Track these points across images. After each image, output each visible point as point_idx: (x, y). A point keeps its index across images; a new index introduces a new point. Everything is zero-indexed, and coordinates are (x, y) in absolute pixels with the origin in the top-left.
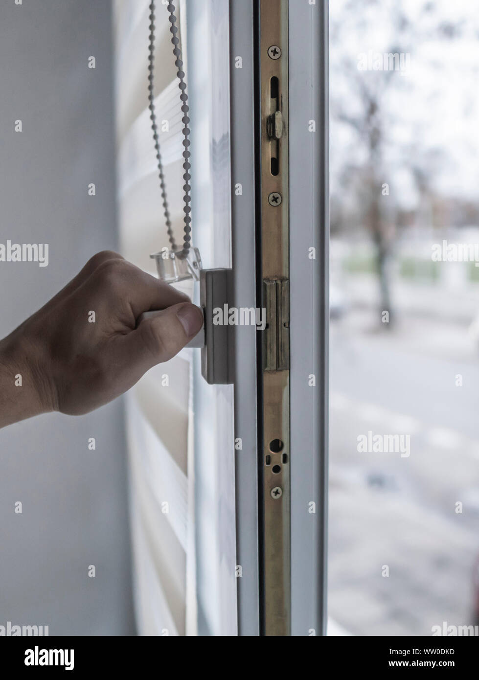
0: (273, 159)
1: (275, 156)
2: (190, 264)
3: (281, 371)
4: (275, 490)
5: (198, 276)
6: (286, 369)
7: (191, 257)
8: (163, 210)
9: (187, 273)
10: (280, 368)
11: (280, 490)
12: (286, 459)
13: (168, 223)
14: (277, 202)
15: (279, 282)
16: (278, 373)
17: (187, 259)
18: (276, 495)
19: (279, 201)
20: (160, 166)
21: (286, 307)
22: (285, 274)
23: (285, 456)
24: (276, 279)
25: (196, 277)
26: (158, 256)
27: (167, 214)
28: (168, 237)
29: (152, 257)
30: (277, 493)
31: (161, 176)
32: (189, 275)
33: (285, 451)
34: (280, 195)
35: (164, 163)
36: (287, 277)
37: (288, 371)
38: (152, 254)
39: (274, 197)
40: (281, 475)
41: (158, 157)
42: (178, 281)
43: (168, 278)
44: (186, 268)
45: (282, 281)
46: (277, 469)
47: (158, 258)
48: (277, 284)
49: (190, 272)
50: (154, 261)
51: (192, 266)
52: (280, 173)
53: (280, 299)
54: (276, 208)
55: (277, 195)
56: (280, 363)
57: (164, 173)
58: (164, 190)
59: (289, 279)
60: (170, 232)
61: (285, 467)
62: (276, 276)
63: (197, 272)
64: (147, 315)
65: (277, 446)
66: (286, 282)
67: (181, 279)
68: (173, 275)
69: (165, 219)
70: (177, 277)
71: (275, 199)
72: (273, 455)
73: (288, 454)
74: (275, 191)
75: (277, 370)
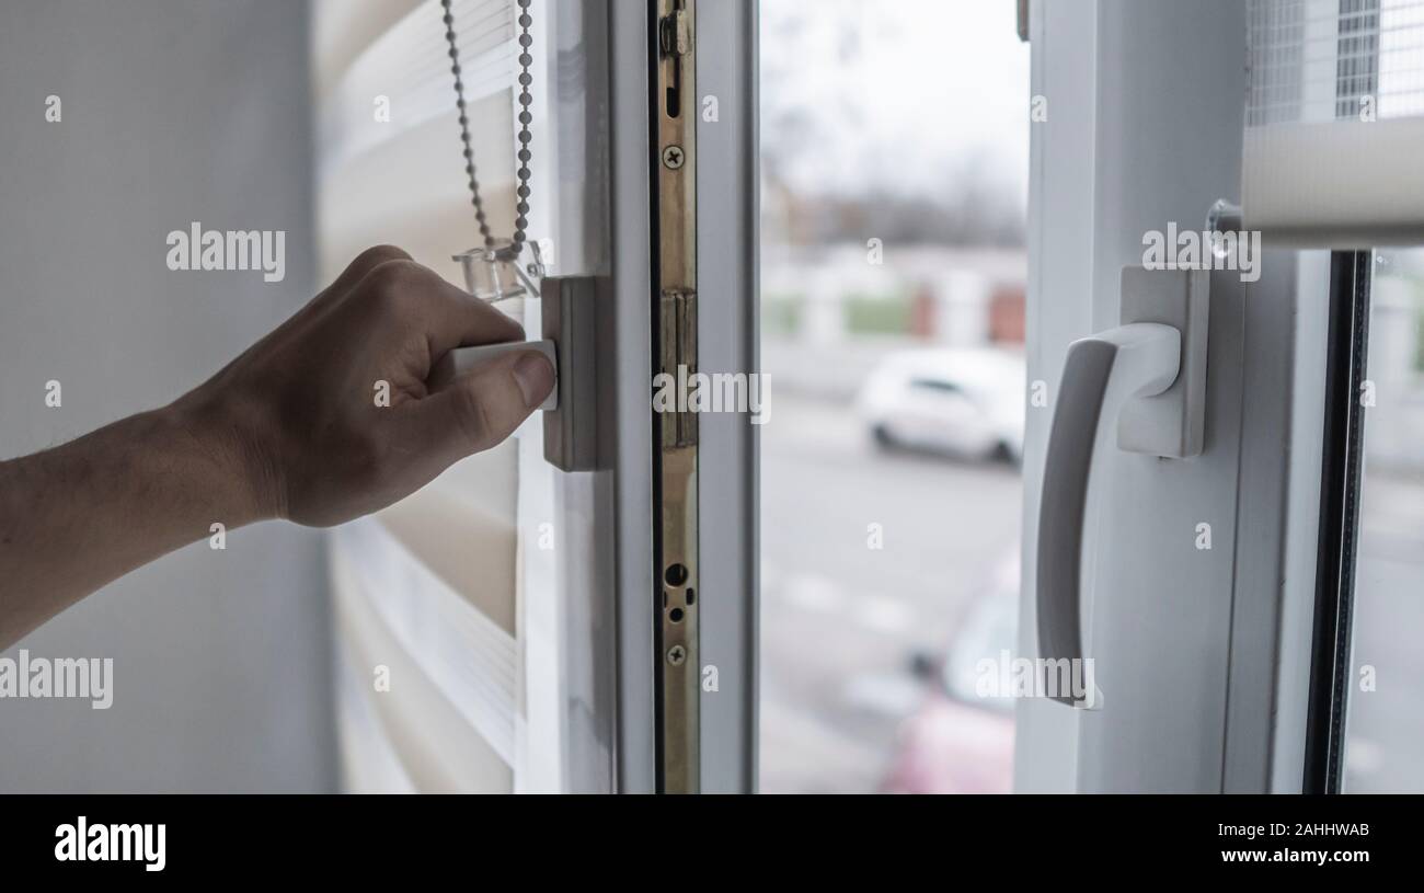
0: (669, 89)
1: (672, 86)
2: (521, 269)
3: (684, 447)
4: (673, 650)
5: (538, 289)
6: (692, 445)
7: (524, 258)
8: (467, 179)
9: (515, 284)
10: (682, 444)
11: (682, 652)
12: (690, 596)
13: (476, 201)
14: (676, 162)
15: (680, 297)
16: (679, 452)
17: (516, 262)
18: (675, 660)
19: (680, 159)
20: (461, 104)
21: (692, 341)
22: (689, 283)
23: (690, 593)
24: (675, 292)
25: (533, 290)
26: (467, 257)
27: (473, 186)
28: (478, 225)
29: (456, 259)
30: (677, 655)
31: (463, 120)
32: (519, 289)
33: (690, 583)
34: (682, 150)
35: (468, 97)
36: (694, 287)
37: (695, 448)
38: (457, 254)
39: (671, 153)
40: (684, 624)
41: (458, 87)
42: (502, 299)
43: (482, 294)
44: (515, 278)
45: (685, 295)
46: (677, 615)
47: (466, 260)
48: (677, 301)
49: (520, 282)
50: (459, 266)
51: (525, 271)
52: (681, 113)
53: (682, 324)
54: (676, 173)
55: (676, 150)
56: (683, 434)
57: (468, 114)
58: (467, 145)
59: (696, 293)
60: (480, 216)
61: (690, 610)
62: (676, 287)
63: (536, 282)
64: (461, 356)
65: (678, 575)
66: (692, 297)
67: (506, 296)
68: (492, 289)
69: (470, 194)
70: (500, 292)
71: (674, 157)
72: (670, 590)
73: (695, 588)
74: (674, 142)
75: (677, 446)
